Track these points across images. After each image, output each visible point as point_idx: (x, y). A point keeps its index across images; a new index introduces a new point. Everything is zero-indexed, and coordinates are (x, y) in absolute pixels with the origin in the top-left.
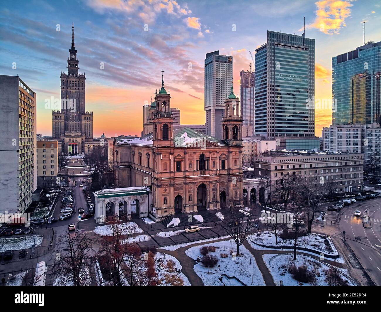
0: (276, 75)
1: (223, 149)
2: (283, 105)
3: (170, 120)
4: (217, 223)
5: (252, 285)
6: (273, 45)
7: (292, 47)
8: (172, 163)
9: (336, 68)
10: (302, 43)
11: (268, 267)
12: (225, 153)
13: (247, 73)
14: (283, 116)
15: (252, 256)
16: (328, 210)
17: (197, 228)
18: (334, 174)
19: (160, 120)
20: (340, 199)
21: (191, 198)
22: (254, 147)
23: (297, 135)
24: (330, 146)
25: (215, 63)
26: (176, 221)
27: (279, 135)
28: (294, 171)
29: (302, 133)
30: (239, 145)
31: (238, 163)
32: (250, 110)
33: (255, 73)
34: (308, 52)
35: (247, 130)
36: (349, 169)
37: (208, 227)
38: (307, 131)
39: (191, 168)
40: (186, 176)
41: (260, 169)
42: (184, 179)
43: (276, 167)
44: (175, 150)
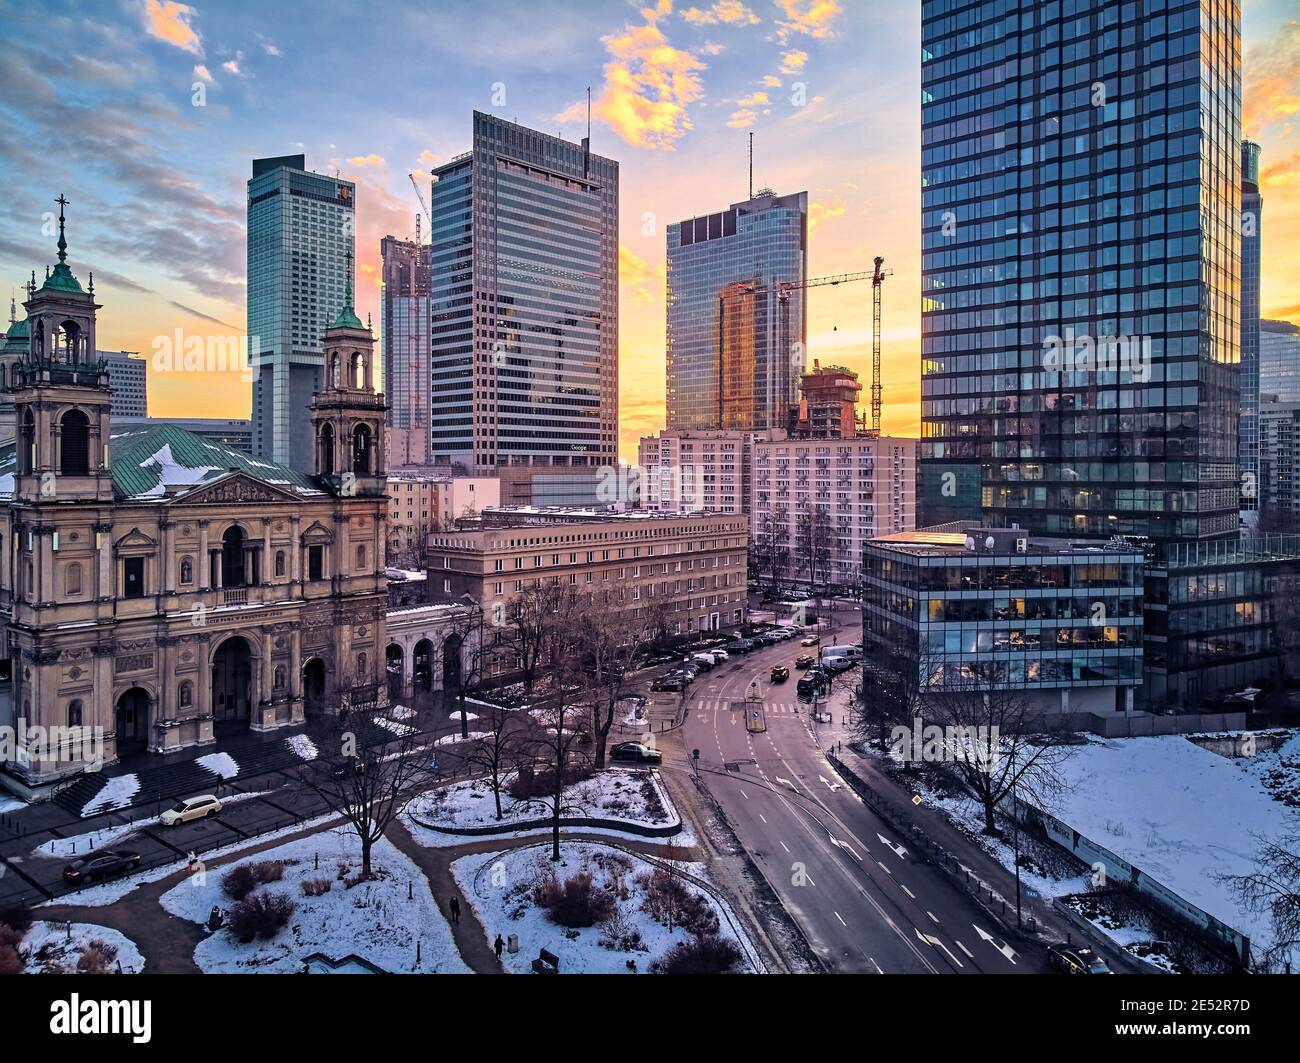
0: (502, 264)
1: (315, 508)
2: (525, 363)
3: (95, 397)
4: (291, 772)
5: (417, 972)
6: (492, 163)
7: (532, 169)
8: (105, 564)
9: (678, 258)
10: (581, 169)
11: (470, 898)
12: (325, 522)
13: (406, 245)
14: (525, 398)
15: (418, 869)
16: (654, 689)
17: (213, 802)
18: (671, 579)
19: (47, 392)
20: (686, 653)
21: (189, 694)
22: (428, 502)
23: (564, 459)
25: (286, 195)
26: (123, 789)
27: (510, 458)
28: (554, 574)
29: (580, 454)
30: (373, 492)
31: (371, 556)
32: (417, 373)
33: (434, 248)
34: (598, 198)
35: (405, 441)
36: (710, 562)
37: (255, 794)
39: (190, 581)
40: (166, 611)
41: (447, 574)
42: (155, 627)
43: (498, 563)
44: (120, 514)
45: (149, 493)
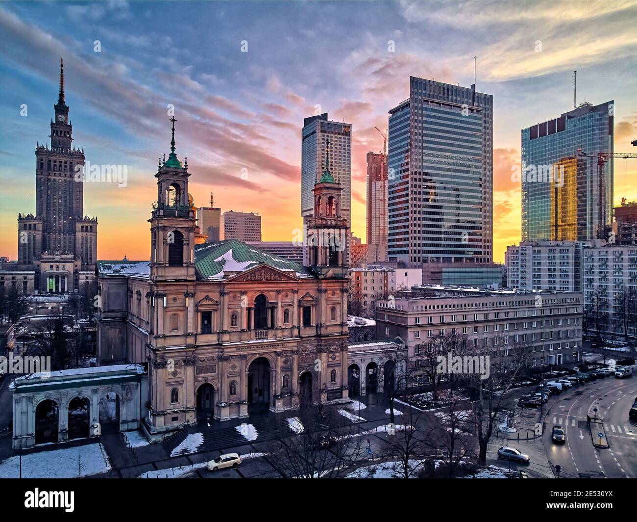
1: (307, 285)
3: (186, 223)
8: (191, 315)
12: (312, 293)
18: (529, 332)
19: (163, 221)
20: (541, 380)
21: (235, 389)
23: (461, 259)
24: (519, 279)
27: (430, 259)
28: (453, 327)
29: (470, 256)
30: (340, 276)
31: (339, 313)
36: (556, 322)
38: (480, 253)
39: (236, 325)
40: (222, 342)
41: (387, 324)
42: (217, 350)
43: (417, 320)
44: (199, 287)
45: (216, 276)
